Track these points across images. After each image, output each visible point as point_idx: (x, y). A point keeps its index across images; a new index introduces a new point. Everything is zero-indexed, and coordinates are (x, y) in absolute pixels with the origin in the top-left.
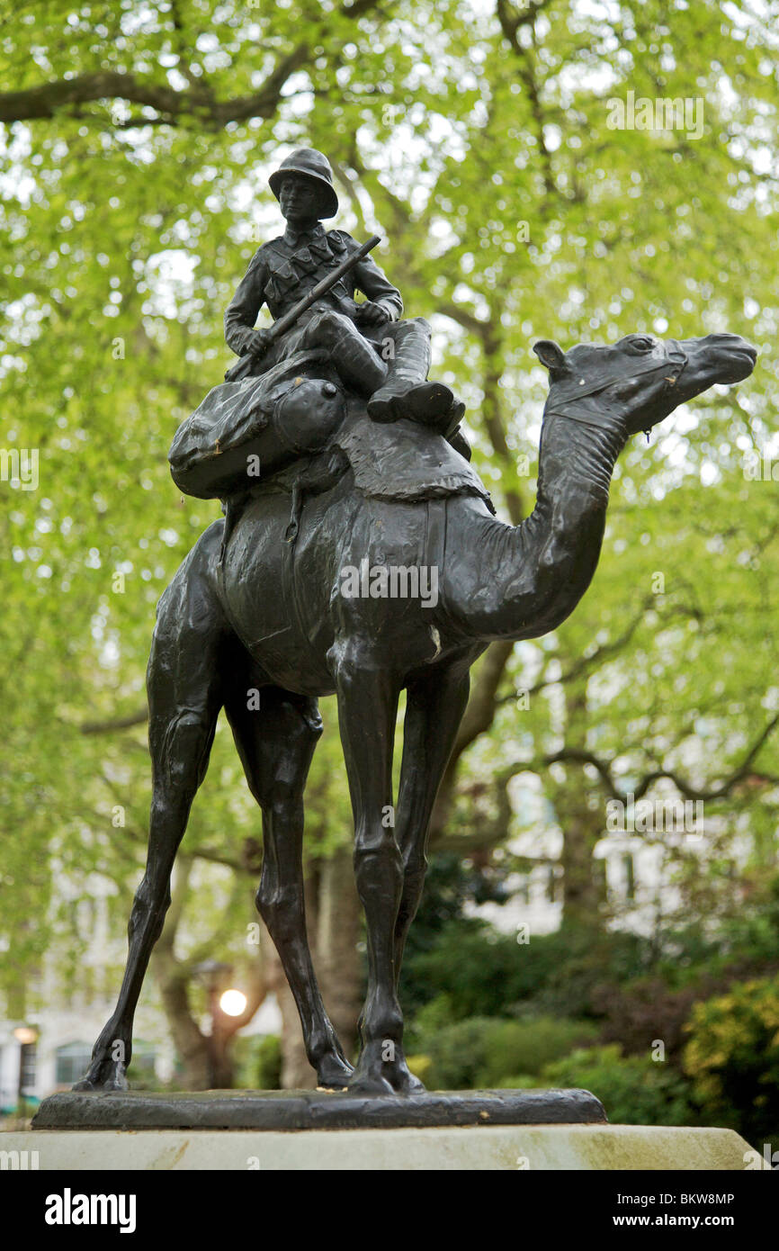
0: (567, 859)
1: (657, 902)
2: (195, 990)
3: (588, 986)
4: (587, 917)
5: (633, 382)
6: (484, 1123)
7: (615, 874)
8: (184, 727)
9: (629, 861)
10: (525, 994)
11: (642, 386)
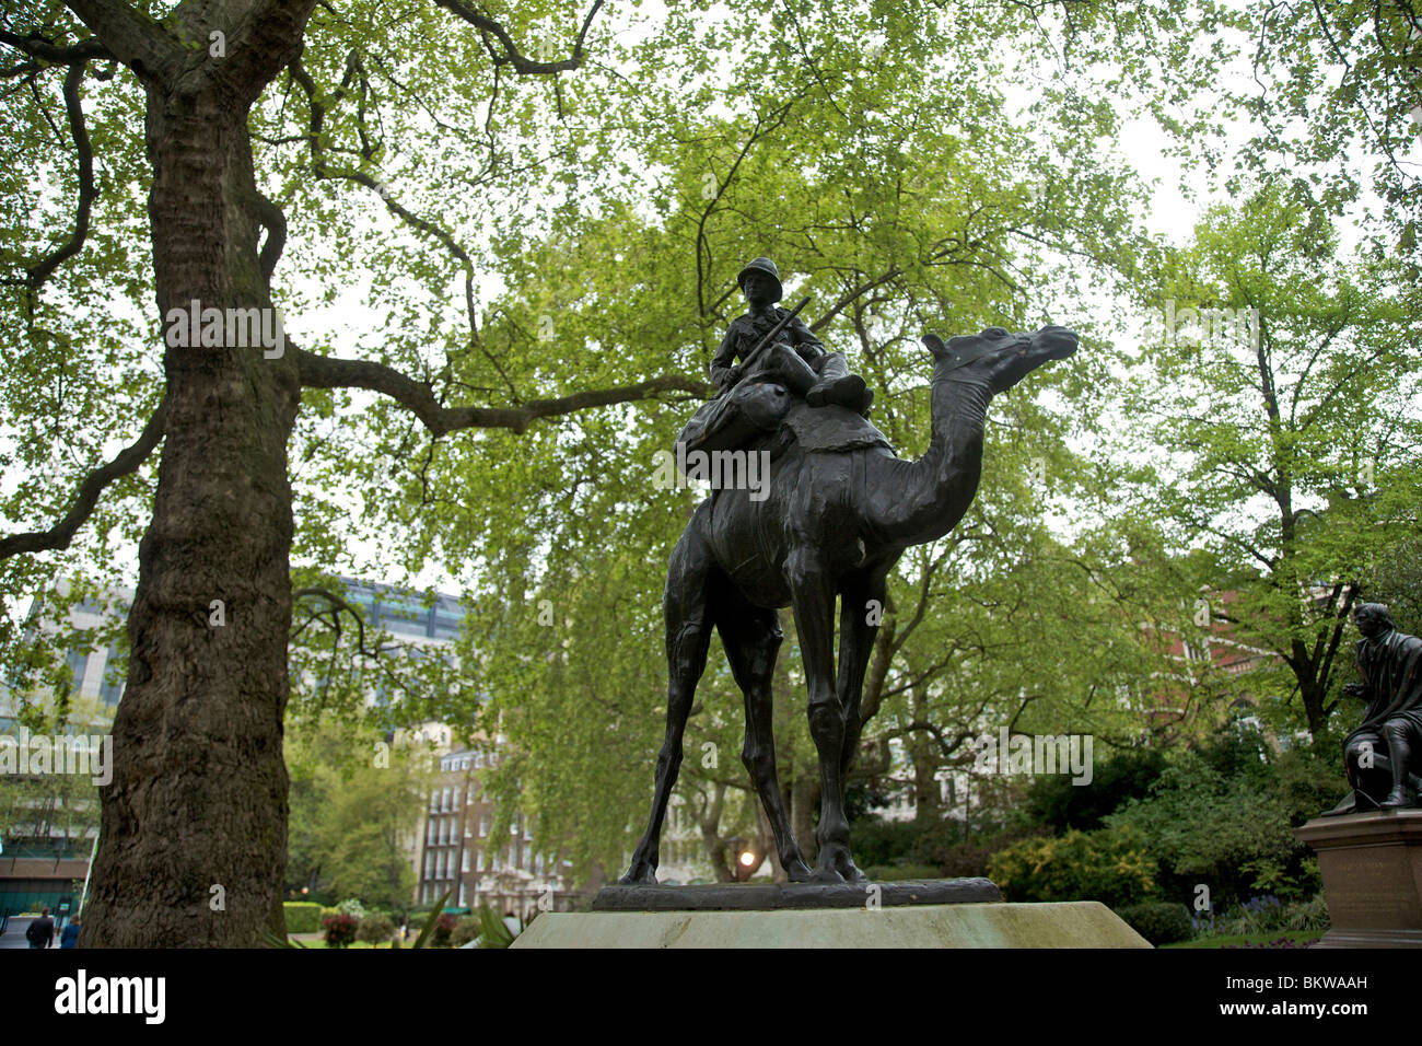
0: (919, 781)
1: (968, 802)
2: (728, 852)
3: (933, 848)
4: (930, 812)
5: (997, 355)
6: (913, 903)
7: (944, 788)
8: (689, 636)
9: (951, 783)
10: (900, 853)
11: (1002, 358)
